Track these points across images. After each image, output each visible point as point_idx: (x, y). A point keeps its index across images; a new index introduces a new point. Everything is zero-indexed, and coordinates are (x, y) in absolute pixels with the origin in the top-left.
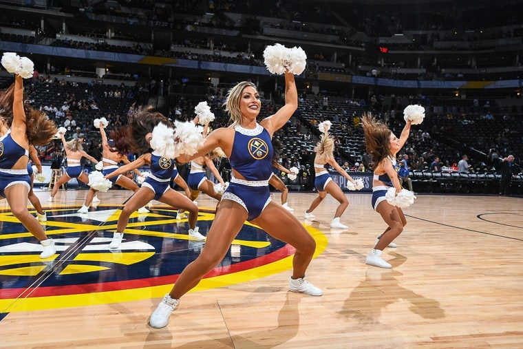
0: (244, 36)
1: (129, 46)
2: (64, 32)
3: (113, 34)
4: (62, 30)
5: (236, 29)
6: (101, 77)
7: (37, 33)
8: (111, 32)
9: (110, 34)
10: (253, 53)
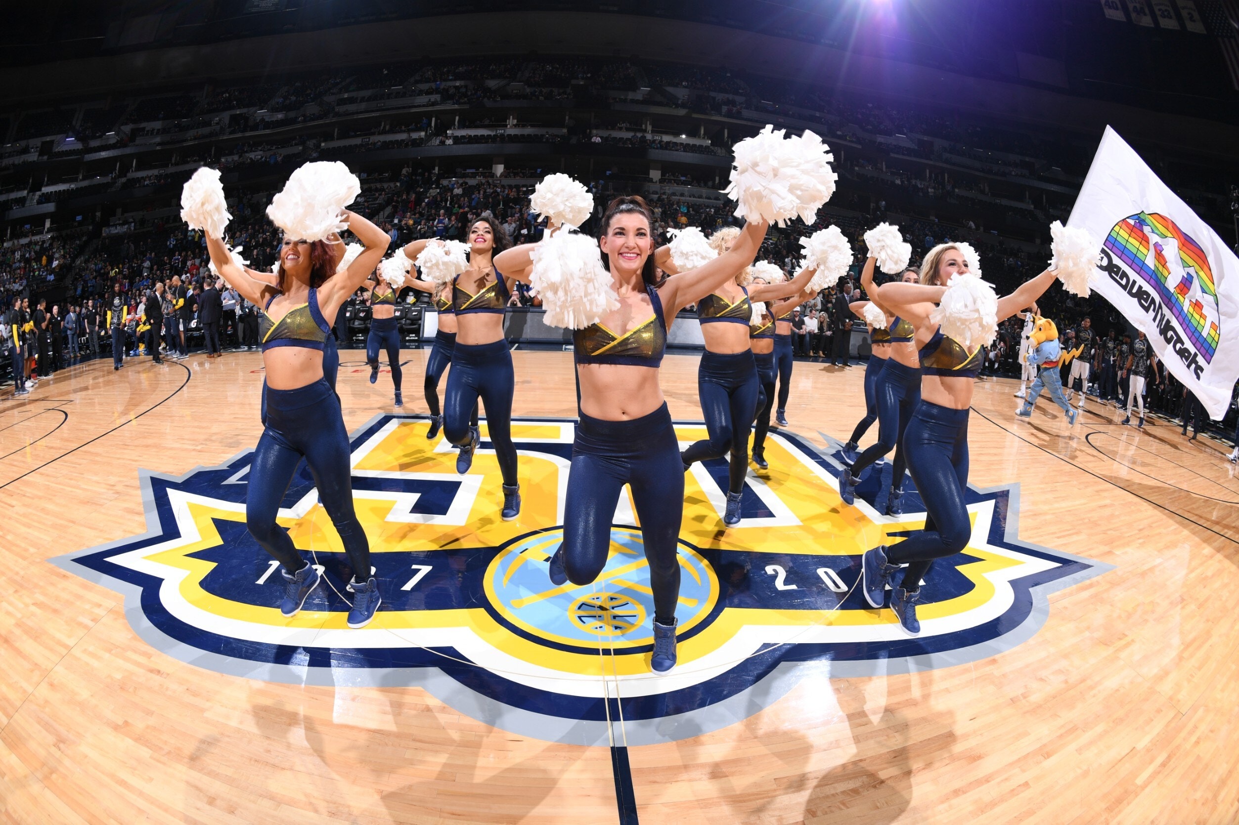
0: (695, 116)
1: (536, 133)
2: (456, 127)
3: (515, 122)
4: (455, 125)
5: (683, 106)
6: (498, 175)
7: (426, 132)
8: (513, 119)
9: (512, 121)
10: (709, 138)
